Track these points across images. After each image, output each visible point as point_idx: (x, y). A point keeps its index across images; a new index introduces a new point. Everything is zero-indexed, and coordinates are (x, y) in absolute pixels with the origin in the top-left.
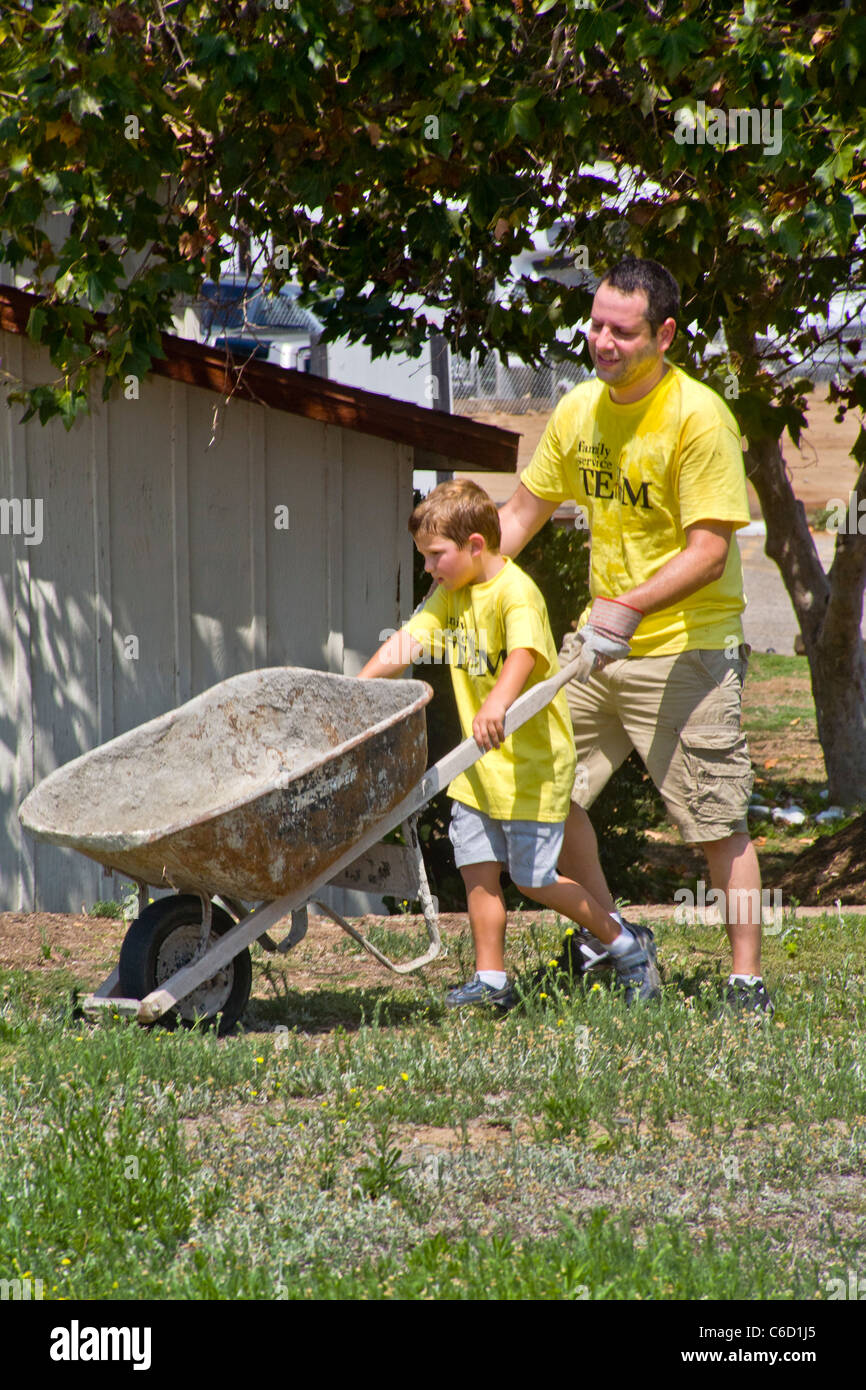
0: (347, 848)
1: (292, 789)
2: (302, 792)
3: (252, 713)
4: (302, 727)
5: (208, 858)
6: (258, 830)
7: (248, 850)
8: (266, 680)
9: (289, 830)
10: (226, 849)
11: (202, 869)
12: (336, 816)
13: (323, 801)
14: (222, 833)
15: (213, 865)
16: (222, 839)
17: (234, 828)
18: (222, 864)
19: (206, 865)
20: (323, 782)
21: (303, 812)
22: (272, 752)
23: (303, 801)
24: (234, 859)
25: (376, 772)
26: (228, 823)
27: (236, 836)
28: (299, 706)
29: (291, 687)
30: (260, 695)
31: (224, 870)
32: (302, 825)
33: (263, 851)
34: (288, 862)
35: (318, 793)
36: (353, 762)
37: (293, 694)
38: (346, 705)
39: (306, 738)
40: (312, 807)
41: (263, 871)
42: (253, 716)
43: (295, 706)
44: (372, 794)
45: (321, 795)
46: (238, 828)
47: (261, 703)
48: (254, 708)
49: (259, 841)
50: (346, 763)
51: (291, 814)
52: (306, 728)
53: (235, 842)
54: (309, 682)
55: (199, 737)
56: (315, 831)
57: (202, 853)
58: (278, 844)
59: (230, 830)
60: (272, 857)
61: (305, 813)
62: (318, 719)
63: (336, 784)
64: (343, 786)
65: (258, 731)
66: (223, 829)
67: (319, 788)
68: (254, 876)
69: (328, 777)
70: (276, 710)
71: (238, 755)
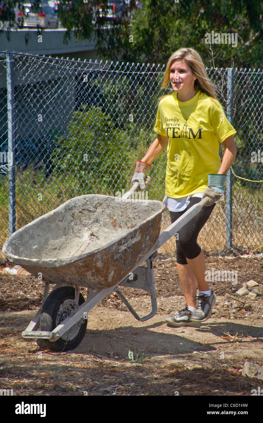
0: (133, 267)
1: (120, 243)
2: (124, 244)
3: (80, 212)
4: (100, 219)
5: (88, 271)
6: (108, 260)
7: (103, 268)
8: (87, 199)
9: (117, 260)
10: (96, 267)
11: (84, 275)
12: (132, 254)
13: (129, 248)
14: (96, 260)
15: (89, 274)
16: (95, 263)
17: (100, 258)
18: (93, 273)
19: (86, 274)
20: (130, 240)
21: (122, 253)
22: (86, 228)
23: (123, 248)
24: (98, 271)
25: (146, 237)
26: (98, 256)
27: (100, 261)
28: (99, 210)
29: (97, 202)
30: (84, 205)
31: (92, 276)
32: (121, 257)
33: (108, 268)
34: (115, 273)
35: (128, 244)
36: (140, 232)
37: (98, 205)
38: (122, 210)
39: (101, 223)
40: (125, 250)
41: (106, 277)
42: (80, 214)
43: (98, 210)
44: (144, 246)
45: (129, 246)
46: (101, 258)
47: (84, 208)
48: (81, 210)
49: (107, 264)
50: (138, 233)
51: (119, 253)
52: (101, 219)
53: (99, 264)
54: (106, 200)
55: (62, 221)
56: (125, 260)
57: (86, 268)
58: (113, 265)
59: (99, 259)
60: (110, 271)
61: (123, 253)
62: (108, 215)
63: (134, 241)
64: (136, 242)
65: (82, 219)
66: (97, 258)
67: (128, 243)
68: (102, 279)
69: (132, 238)
70: (90, 211)
71: (74, 230)
